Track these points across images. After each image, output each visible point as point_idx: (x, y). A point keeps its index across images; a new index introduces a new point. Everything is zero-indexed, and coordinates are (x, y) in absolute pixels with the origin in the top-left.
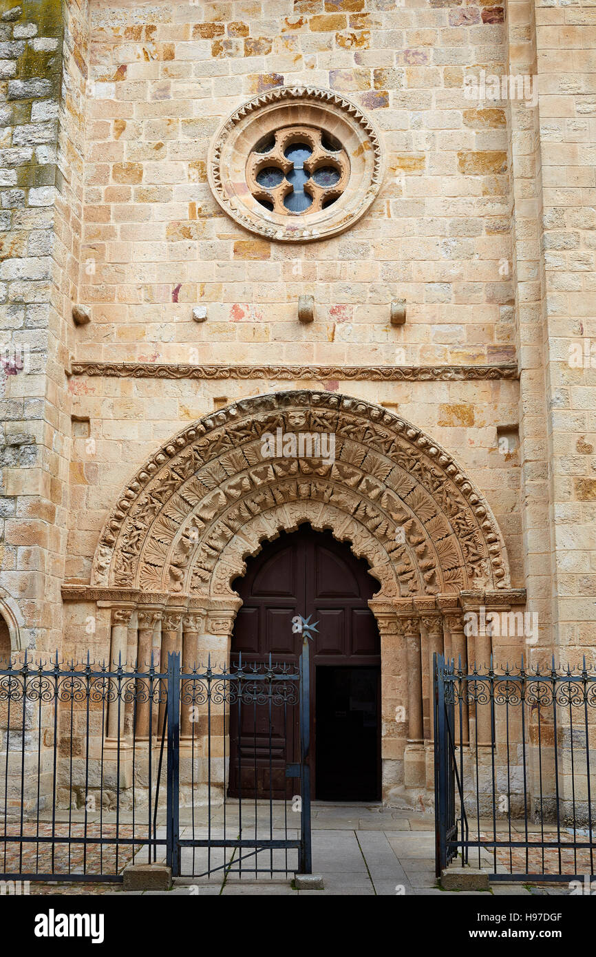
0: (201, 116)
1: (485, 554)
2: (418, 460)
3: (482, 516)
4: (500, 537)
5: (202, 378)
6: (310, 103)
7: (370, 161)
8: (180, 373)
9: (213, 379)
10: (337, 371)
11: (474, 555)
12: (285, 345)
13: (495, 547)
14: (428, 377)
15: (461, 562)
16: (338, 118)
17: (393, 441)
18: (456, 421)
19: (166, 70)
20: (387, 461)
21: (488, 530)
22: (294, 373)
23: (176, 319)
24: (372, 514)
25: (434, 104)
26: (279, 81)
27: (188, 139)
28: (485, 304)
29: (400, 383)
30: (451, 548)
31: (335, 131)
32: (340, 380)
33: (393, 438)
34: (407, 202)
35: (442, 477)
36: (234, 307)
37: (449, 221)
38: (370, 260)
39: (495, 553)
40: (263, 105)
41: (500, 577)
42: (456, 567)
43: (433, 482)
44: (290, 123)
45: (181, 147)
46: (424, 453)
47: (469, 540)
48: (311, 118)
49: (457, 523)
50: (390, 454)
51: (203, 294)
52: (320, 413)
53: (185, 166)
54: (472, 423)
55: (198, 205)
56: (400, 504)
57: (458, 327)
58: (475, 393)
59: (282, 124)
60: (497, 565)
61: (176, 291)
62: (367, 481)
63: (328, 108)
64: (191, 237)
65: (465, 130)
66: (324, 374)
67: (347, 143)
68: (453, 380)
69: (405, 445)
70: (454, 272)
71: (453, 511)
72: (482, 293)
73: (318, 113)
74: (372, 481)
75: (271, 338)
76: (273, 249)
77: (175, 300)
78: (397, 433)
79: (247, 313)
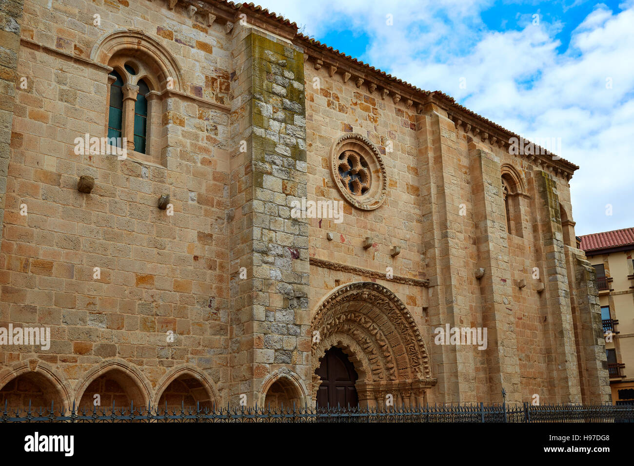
0: (325, 136)
1: (421, 363)
2: (400, 319)
3: (422, 346)
4: (428, 356)
5: (332, 269)
6: (361, 144)
7: (381, 178)
8: (326, 265)
9: (336, 270)
10: (377, 275)
11: (416, 363)
12: (359, 258)
13: (426, 360)
14: (404, 282)
15: (409, 366)
16: (370, 154)
17: (394, 310)
18: (412, 303)
19: (311, 106)
20: (386, 318)
21: (424, 352)
22: (363, 273)
23: (321, 237)
24: (368, 341)
25: (399, 160)
26: (351, 129)
27: (321, 145)
28: (417, 253)
29: (395, 283)
30: (405, 359)
31: (366, 158)
32: (377, 278)
33: (394, 308)
34: (393, 201)
35: (407, 327)
36: (341, 235)
37: (406, 213)
38: (383, 224)
39: (426, 363)
40: (348, 138)
41: (427, 373)
42: (406, 368)
43: (403, 329)
44: (351, 149)
45: (319, 149)
46: (404, 316)
47: (414, 356)
48: (359, 150)
49: (410, 348)
50: (389, 315)
51: (330, 227)
52: (374, 293)
53: (320, 158)
54: (416, 305)
55: (326, 181)
56: (383, 338)
57: (410, 261)
58: (416, 291)
59: (349, 149)
60: (426, 368)
61: (320, 222)
62: (373, 326)
63: (368, 148)
64: (324, 196)
65: (407, 174)
66: (372, 275)
67: (371, 166)
68: (410, 285)
69: (398, 312)
70: (408, 236)
71: (408, 343)
72: (415, 248)
73: (362, 148)
74: (375, 326)
75: (354, 254)
76: (353, 211)
77: (320, 227)
78: (396, 306)
79: (346, 240)
